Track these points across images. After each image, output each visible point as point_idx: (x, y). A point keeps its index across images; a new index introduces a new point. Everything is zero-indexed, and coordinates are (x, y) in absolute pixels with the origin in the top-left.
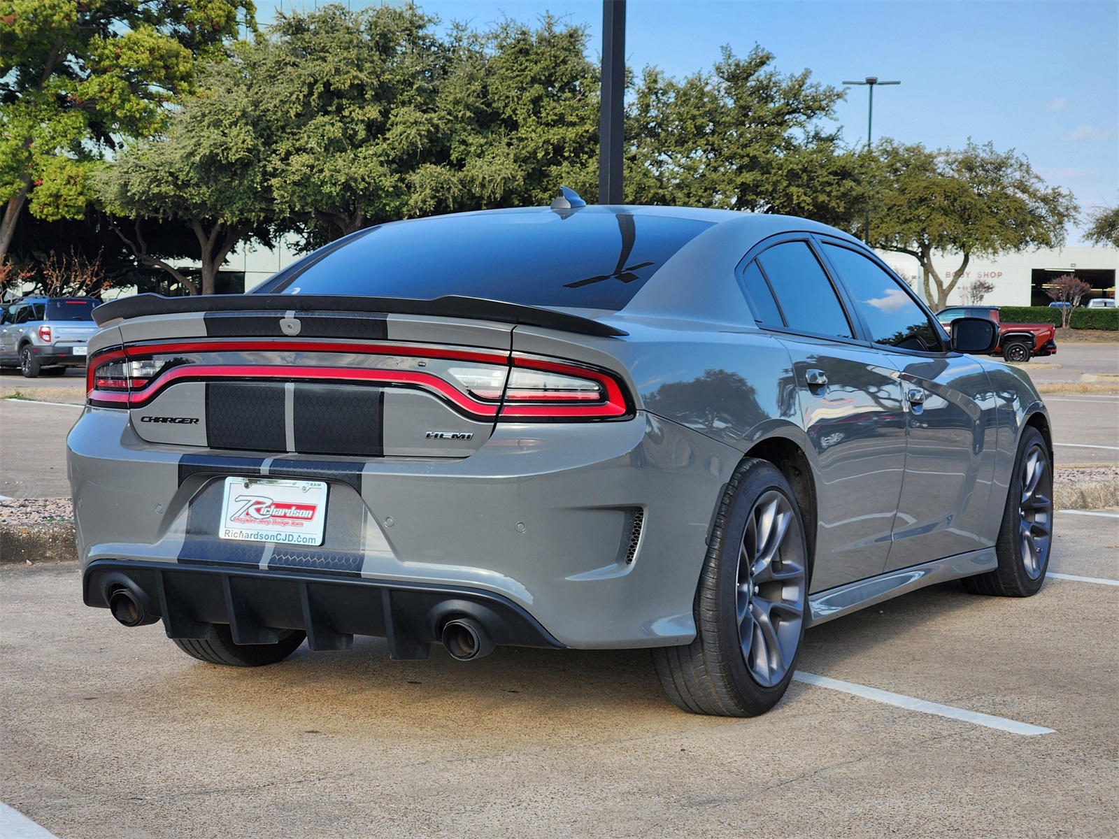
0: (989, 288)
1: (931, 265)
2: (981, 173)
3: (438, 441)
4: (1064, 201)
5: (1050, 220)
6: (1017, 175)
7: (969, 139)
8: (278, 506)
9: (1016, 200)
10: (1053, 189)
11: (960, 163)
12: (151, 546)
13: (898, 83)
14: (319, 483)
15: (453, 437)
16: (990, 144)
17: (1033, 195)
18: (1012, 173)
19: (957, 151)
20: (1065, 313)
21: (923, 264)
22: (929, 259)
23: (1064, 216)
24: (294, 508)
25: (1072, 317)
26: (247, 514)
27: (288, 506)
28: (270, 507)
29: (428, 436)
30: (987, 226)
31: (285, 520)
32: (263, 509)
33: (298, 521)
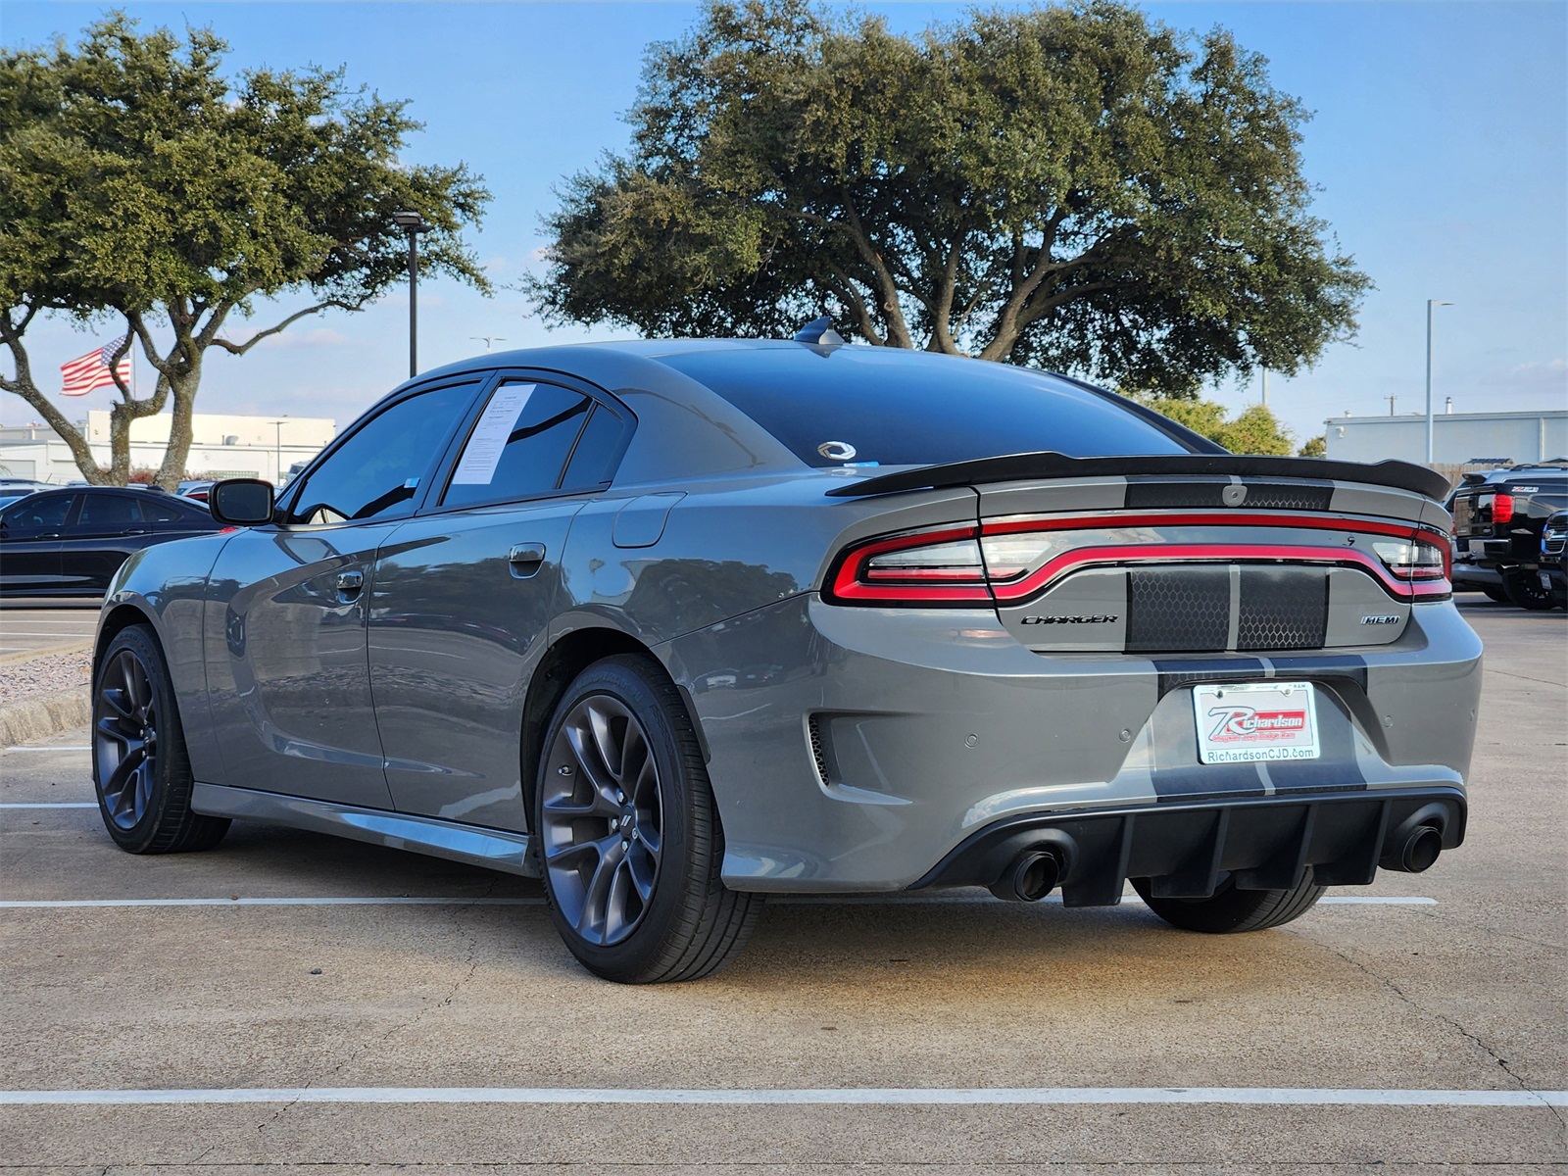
8: (1262, 716)
14: (1304, 683)
15: (1386, 621)
26: (1229, 730)
29: (1367, 621)
31: (1274, 732)
32: (1245, 722)
33: (1288, 732)
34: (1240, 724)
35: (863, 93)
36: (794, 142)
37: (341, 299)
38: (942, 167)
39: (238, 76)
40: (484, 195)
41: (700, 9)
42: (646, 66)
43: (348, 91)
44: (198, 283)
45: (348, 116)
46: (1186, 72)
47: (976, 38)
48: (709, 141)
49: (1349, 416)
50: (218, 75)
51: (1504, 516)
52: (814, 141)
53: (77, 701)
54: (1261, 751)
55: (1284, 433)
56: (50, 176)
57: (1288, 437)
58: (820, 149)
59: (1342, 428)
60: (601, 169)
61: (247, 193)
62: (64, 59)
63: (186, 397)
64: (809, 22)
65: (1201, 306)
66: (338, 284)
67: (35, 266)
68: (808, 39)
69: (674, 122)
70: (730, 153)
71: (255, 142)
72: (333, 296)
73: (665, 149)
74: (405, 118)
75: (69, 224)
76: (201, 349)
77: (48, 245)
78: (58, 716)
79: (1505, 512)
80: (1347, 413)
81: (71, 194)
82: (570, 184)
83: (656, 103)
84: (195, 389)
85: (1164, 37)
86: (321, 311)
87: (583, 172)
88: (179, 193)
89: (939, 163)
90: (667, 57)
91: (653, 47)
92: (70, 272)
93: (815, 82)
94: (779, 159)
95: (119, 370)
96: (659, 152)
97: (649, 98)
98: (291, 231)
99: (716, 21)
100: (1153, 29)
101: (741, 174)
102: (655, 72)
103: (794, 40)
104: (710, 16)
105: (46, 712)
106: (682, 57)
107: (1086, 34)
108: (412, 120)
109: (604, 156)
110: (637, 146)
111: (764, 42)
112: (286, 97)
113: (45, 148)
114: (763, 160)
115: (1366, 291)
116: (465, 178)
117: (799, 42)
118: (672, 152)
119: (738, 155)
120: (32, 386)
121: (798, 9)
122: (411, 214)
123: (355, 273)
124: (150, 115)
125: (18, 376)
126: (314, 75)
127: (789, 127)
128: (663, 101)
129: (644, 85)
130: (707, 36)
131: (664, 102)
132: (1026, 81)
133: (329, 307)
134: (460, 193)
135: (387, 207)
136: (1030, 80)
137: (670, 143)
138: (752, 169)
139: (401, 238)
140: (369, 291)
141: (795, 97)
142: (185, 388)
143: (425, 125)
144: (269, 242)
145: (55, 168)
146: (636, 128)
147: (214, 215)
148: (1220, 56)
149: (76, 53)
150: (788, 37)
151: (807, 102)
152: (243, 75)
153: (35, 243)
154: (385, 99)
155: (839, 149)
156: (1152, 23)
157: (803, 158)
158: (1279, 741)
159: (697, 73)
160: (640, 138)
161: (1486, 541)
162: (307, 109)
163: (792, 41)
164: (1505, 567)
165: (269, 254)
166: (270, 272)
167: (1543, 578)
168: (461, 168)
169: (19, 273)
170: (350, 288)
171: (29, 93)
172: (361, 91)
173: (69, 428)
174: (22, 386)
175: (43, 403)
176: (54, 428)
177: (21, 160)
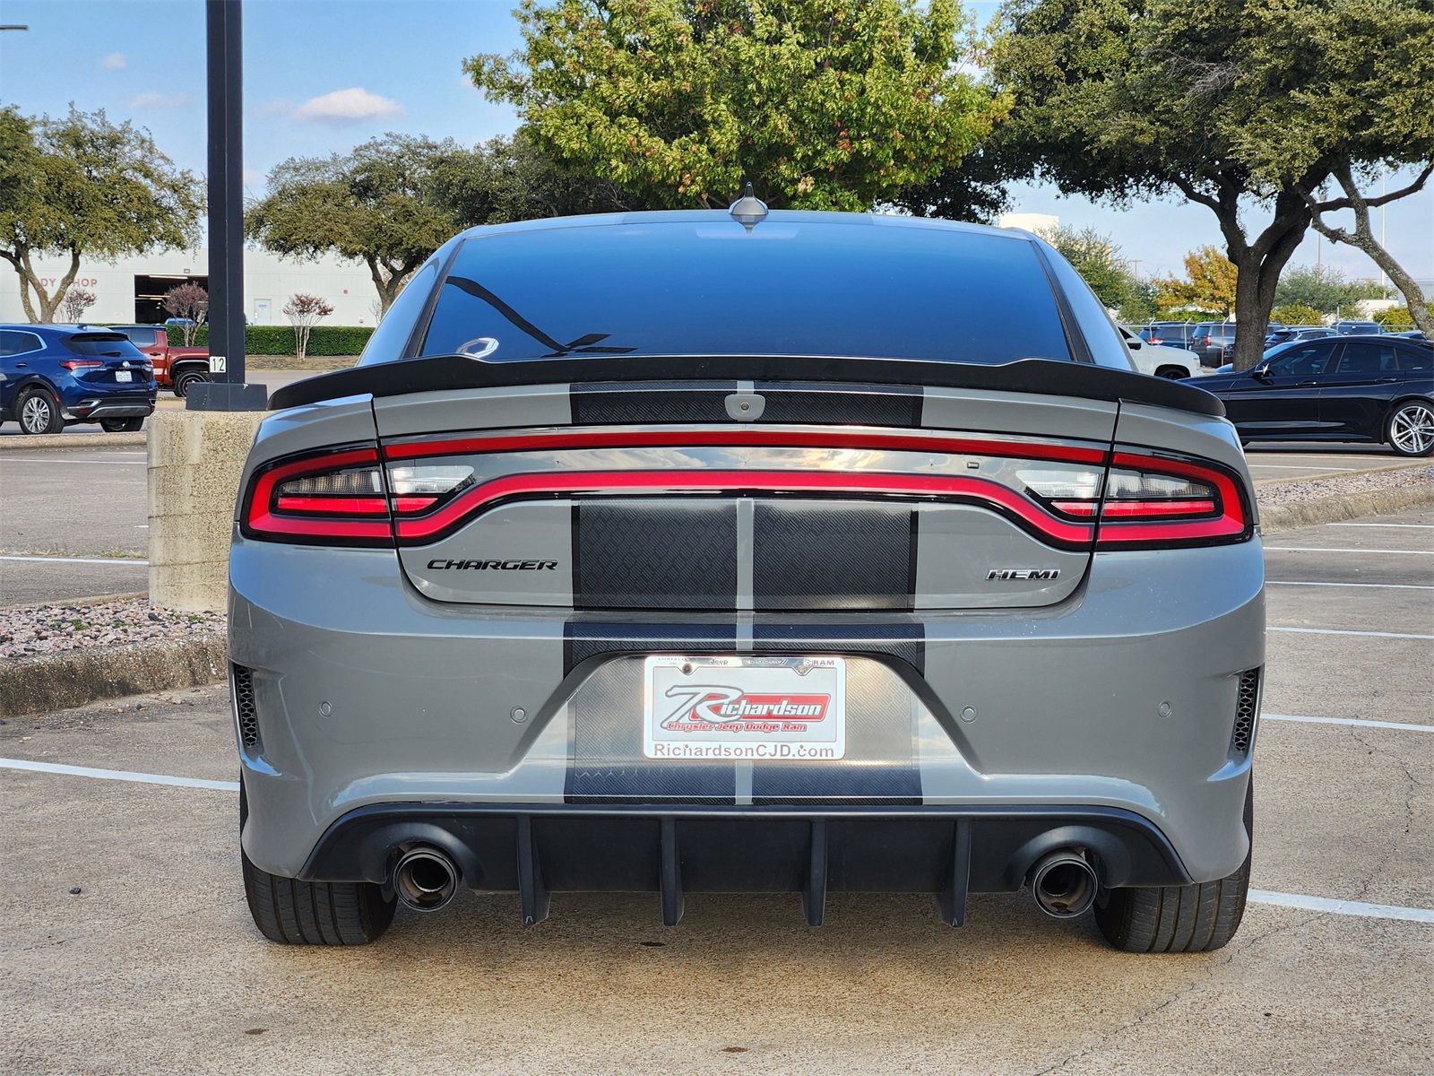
0: (90, 301)
1: (30, 270)
2: (90, 150)
3: (1008, 583)
4: (197, 189)
5: (180, 214)
6: (138, 154)
7: (71, 105)
8: (754, 699)
9: (138, 187)
10: (182, 174)
11: (62, 136)
12: (501, 777)
13: (24, 28)
14: (830, 659)
15: (1031, 576)
16: (102, 113)
17: (158, 181)
18: (130, 151)
19: (56, 120)
20: (187, 332)
21: (18, 269)
22: (27, 262)
23: (198, 208)
24: (785, 702)
25: (196, 337)
26: (695, 716)
27: (776, 700)
28: (738, 701)
29: (992, 576)
30: (102, 218)
31: (771, 722)
32: (724, 707)
33: (794, 722)
34: (716, 709)
54: (743, 746)
56: (1365, 38)
67: (1340, 124)
75: (1374, 83)
77: (1354, 103)
81: (1379, 53)
92: (1371, 130)
120: (1371, 238)
125: (1357, 229)
145: (1371, 30)
153: (1342, 102)
158: (778, 734)
173: (1404, 278)
174: (1360, 239)
175: (1380, 254)
176: (1391, 278)
177: (1339, 24)
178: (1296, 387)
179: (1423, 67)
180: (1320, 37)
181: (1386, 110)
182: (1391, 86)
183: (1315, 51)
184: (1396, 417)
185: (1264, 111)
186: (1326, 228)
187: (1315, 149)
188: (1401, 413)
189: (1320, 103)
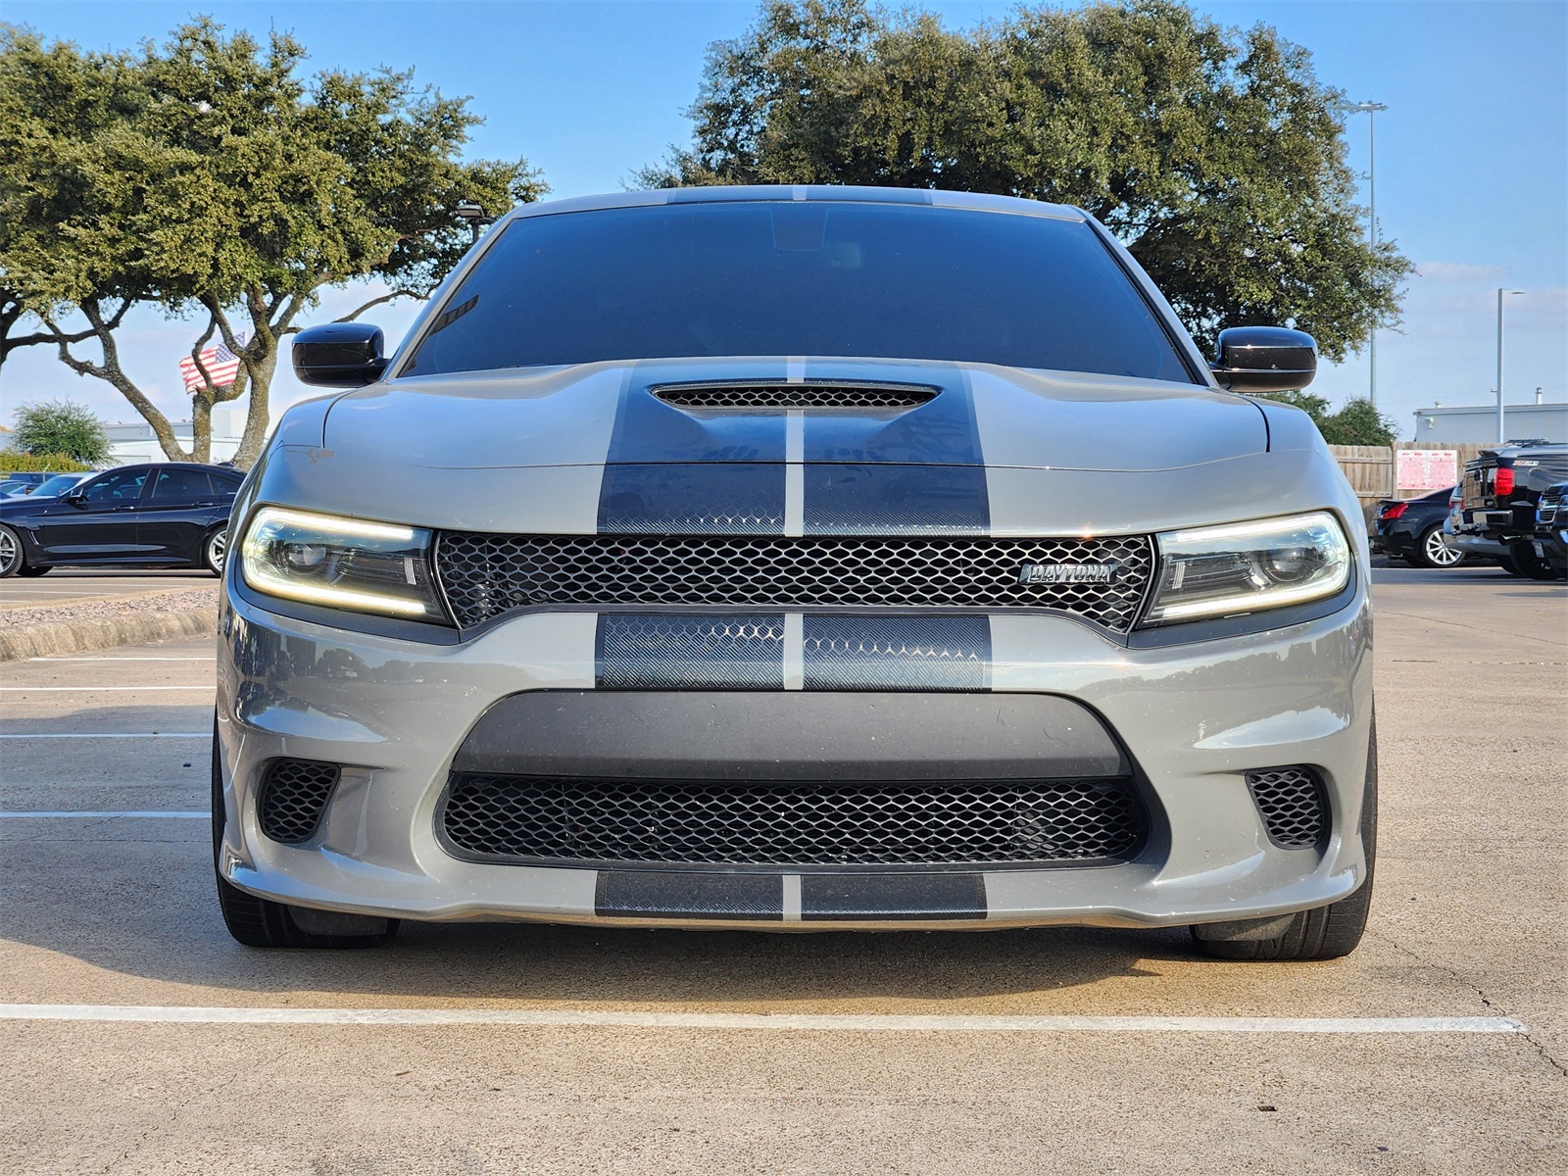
35: (913, 88)
36: (847, 136)
37: (410, 289)
38: (987, 157)
39: (314, 76)
40: (543, 188)
41: (760, 8)
42: (709, 65)
43: (414, 91)
44: (270, 272)
45: (413, 114)
46: (1231, 67)
47: (1022, 34)
48: (765, 136)
49: (1439, 407)
50: (293, 76)
51: (1505, 488)
52: (866, 135)
53: (102, 626)
55: (1386, 426)
56: (132, 173)
57: (1391, 430)
58: (873, 141)
59: (1432, 419)
60: (668, 164)
61: (311, 186)
62: (151, 61)
63: (263, 382)
64: (865, 21)
65: (1247, 292)
66: (408, 274)
67: (113, 258)
68: (864, 37)
69: (735, 117)
70: (785, 146)
71: (324, 136)
72: (404, 285)
73: (726, 144)
74: (466, 114)
75: (145, 217)
76: (277, 336)
77: (126, 238)
78: (82, 637)
79: (1506, 485)
80: (1437, 404)
81: (148, 188)
82: (638, 178)
83: (717, 99)
84: (272, 374)
85: (1210, 34)
86: (392, 300)
87: (651, 167)
88: (245, 184)
89: (985, 154)
90: (729, 55)
91: (715, 46)
92: (141, 262)
93: (867, 78)
94: (833, 153)
95: (201, 357)
96: (720, 146)
97: (711, 95)
98: (358, 224)
99: (775, 19)
100: (1200, 24)
101: (795, 167)
102: (717, 70)
103: (850, 38)
104: (769, 15)
105: (70, 633)
106: (743, 55)
107: (1130, 30)
108: (472, 116)
109: (671, 151)
110: (699, 140)
111: (821, 40)
112: (355, 96)
113: (128, 146)
114: (817, 153)
115: (1406, 274)
116: (525, 172)
117: (855, 40)
118: (732, 147)
119: (792, 149)
120: (119, 372)
121: (855, 9)
122: (472, 207)
123: (423, 263)
124: (225, 112)
125: (106, 362)
126: (384, 76)
127: (841, 122)
128: (724, 96)
129: (707, 82)
130: (766, 34)
131: (724, 99)
132: (1070, 74)
133: (399, 296)
134: (521, 187)
135: (451, 200)
136: (1074, 74)
137: (732, 137)
138: (805, 162)
139: (467, 228)
140: (438, 281)
141: (848, 93)
142: (261, 373)
143: (485, 119)
144: (335, 233)
145: (137, 165)
146: (698, 123)
147: (281, 207)
148: (1262, 51)
149: (164, 55)
150: (844, 34)
151: (859, 97)
152: (320, 76)
153: (114, 237)
154: (447, 97)
155: (892, 141)
156: (1198, 19)
157: (856, 151)
159: (758, 71)
160: (702, 132)
161: (1489, 513)
162: (376, 108)
163: (847, 39)
164: (1506, 538)
165: (335, 244)
166: (336, 263)
167: (1536, 547)
168: (521, 163)
169: (98, 265)
170: (420, 279)
171: (115, 95)
172: (426, 92)
173: (153, 411)
174: (109, 372)
175: (129, 388)
176: (141, 412)
177: (105, 158)
178: (114, 512)
179: (193, 204)
180: (88, 169)
181: (156, 244)
182: (161, 222)
183: (82, 183)
184: (214, 541)
185: (26, 239)
186: (73, 361)
187: (89, 281)
188: (218, 536)
189: (90, 236)
